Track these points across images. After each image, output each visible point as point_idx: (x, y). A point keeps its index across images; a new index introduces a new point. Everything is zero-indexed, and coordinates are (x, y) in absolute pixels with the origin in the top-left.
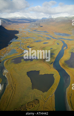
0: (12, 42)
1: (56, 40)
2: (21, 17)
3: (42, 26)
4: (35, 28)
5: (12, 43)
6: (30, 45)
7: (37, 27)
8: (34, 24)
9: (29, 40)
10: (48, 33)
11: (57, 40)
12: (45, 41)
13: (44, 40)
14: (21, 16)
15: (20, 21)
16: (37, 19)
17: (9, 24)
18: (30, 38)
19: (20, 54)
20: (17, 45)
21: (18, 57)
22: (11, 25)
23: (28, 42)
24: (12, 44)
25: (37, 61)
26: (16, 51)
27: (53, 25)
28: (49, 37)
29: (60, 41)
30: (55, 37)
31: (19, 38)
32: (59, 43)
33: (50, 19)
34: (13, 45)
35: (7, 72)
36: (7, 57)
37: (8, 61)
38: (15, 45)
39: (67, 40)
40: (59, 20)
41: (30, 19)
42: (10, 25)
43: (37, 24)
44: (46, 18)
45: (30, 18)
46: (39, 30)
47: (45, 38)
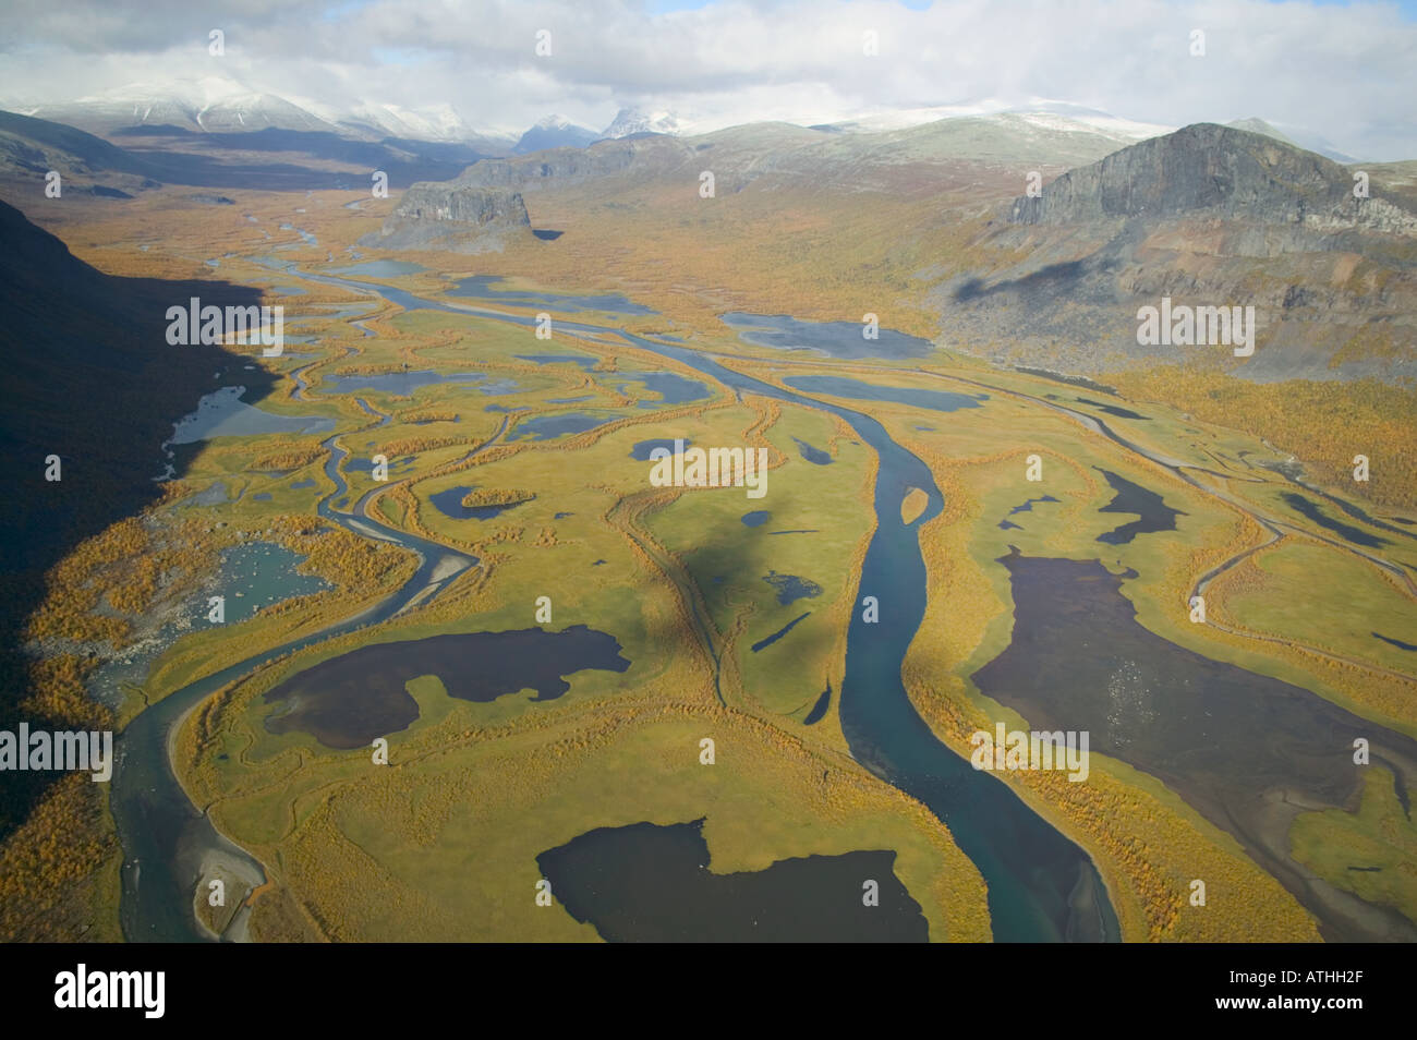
0: (200, 446)
1: (769, 403)
2: (258, 114)
3: (551, 235)
4: (470, 250)
5: (212, 452)
6: (463, 479)
7: (487, 248)
8: (455, 208)
9: (433, 413)
10: (648, 321)
11: (790, 408)
12: (647, 419)
13: (631, 411)
14: (257, 98)
15: (249, 156)
16: (459, 138)
17: (101, 191)
18: (441, 389)
19: (370, 607)
20: (286, 480)
21: (350, 643)
22: (131, 205)
23: (434, 445)
24: (204, 463)
25: (623, 685)
26: (301, 571)
27: (687, 223)
28: (685, 372)
29: (823, 415)
30: (757, 373)
31: (285, 385)
32: (820, 447)
33: (638, 148)
34: (238, 481)
35: (251, 877)
36: (190, 655)
37: (217, 718)
38: (255, 481)
39: (903, 408)
40: (751, 166)
41: (368, 138)
42: (112, 206)
43: (486, 209)
44: (571, 130)
45: (369, 129)
46: (520, 284)
47: (636, 389)
